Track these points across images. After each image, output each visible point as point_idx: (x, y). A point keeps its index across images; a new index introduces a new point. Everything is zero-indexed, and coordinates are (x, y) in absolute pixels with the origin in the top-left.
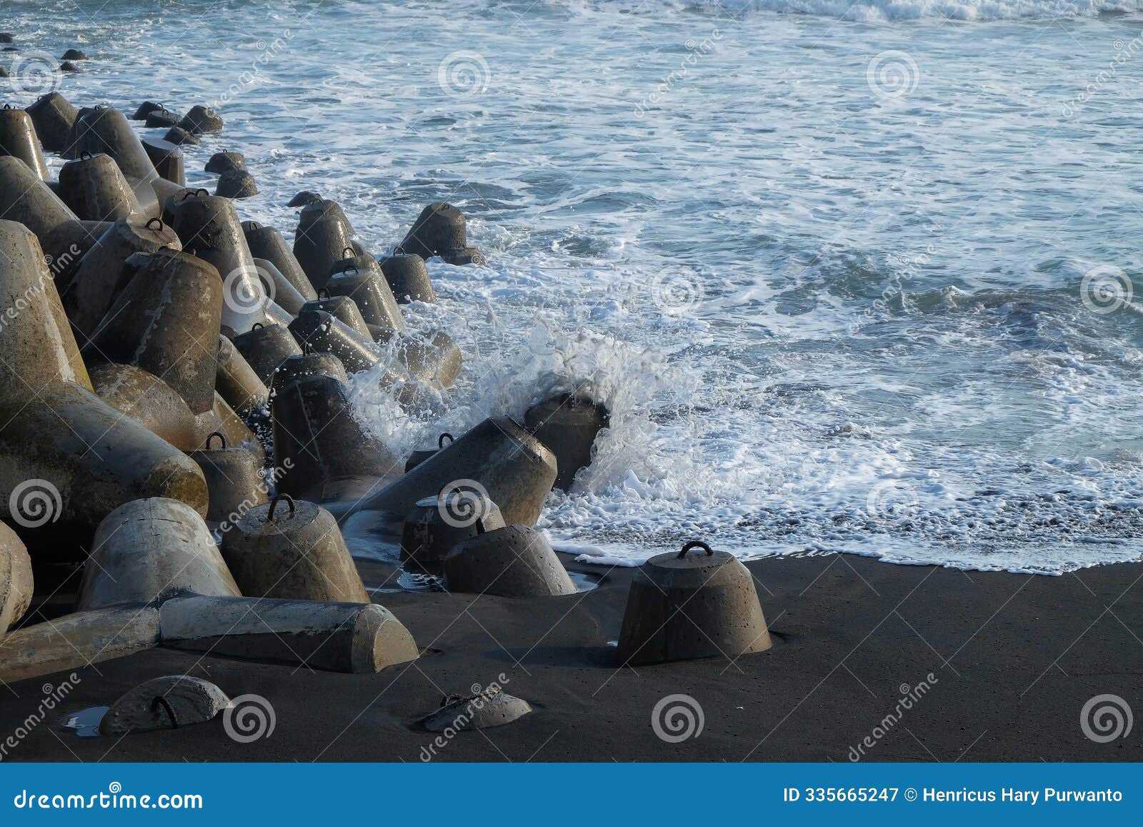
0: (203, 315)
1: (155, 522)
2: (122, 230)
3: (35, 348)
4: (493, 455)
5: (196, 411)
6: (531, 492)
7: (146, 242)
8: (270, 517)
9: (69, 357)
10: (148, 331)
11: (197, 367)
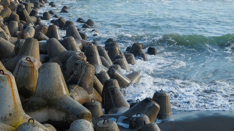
0: (91, 75)
1: (81, 125)
2: (75, 55)
3: (59, 88)
4: (147, 105)
5: (89, 94)
6: (155, 113)
7: (80, 58)
8: (104, 123)
9: (65, 89)
10: (80, 78)
11: (89, 86)
